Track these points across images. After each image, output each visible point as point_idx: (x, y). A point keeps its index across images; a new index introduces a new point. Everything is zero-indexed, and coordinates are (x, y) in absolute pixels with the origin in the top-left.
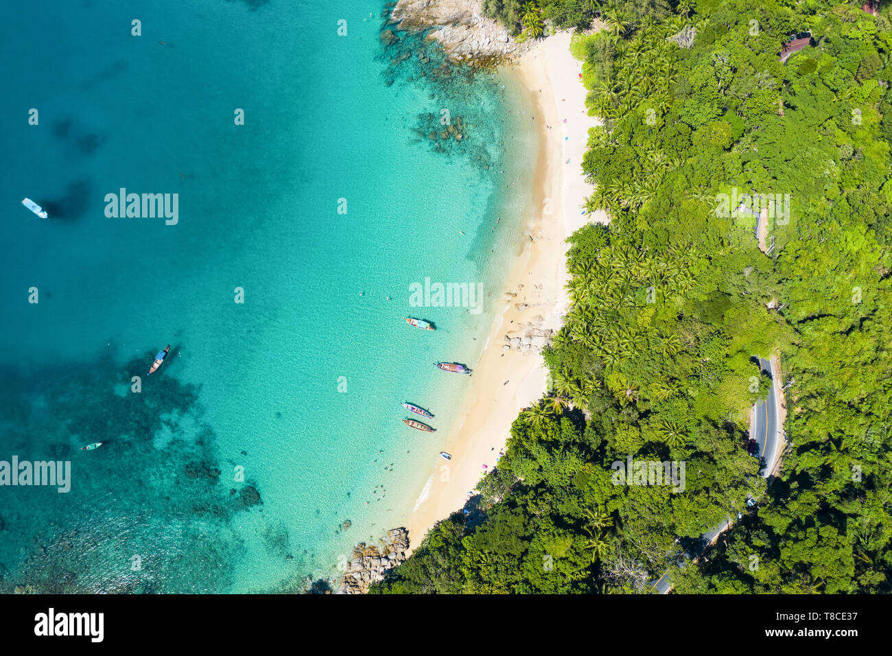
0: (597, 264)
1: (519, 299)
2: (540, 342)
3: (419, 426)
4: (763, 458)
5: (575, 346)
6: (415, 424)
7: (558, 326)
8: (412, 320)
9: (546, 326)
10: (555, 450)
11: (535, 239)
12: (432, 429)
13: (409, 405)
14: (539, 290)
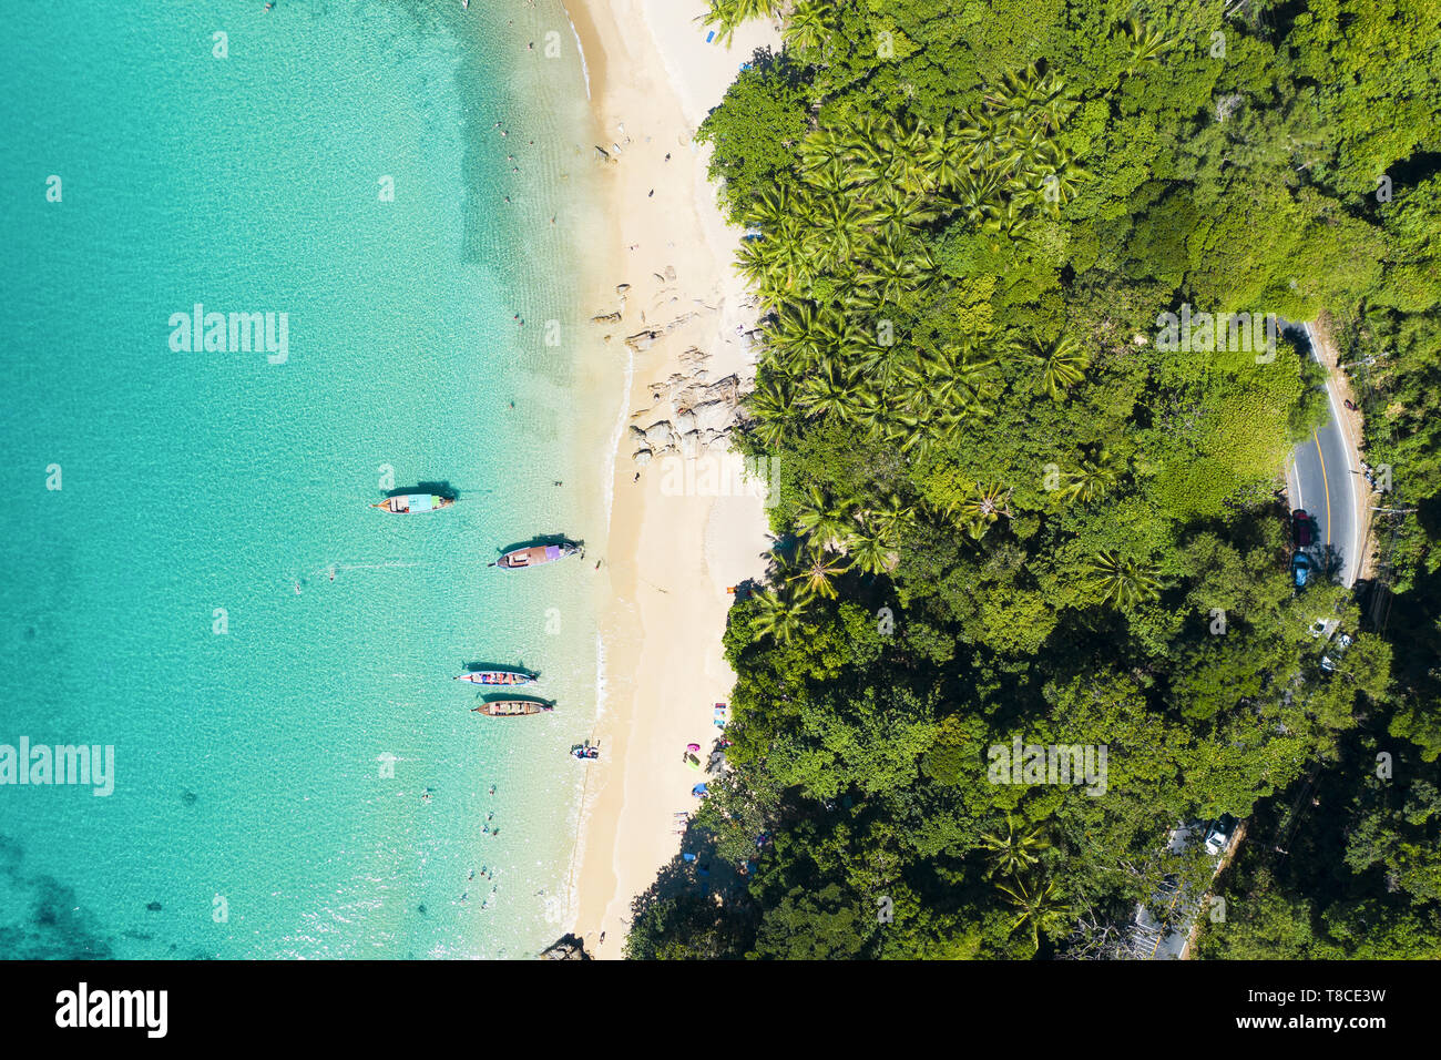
0: (801, 184)
1: (632, 325)
2: (720, 417)
3: (516, 708)
4: (1330, 549)
5: (821, 431)
6: (505, 707)
7: (745, 362)
8: (393, 500)
9: (717, 370)
10: (857, 705)
11: (613, 151)
12: (548, 705)
13: (475, 674)
14: (668, 283)
